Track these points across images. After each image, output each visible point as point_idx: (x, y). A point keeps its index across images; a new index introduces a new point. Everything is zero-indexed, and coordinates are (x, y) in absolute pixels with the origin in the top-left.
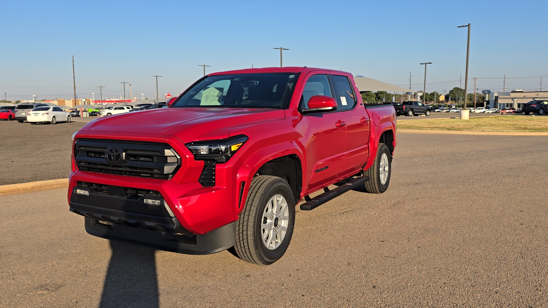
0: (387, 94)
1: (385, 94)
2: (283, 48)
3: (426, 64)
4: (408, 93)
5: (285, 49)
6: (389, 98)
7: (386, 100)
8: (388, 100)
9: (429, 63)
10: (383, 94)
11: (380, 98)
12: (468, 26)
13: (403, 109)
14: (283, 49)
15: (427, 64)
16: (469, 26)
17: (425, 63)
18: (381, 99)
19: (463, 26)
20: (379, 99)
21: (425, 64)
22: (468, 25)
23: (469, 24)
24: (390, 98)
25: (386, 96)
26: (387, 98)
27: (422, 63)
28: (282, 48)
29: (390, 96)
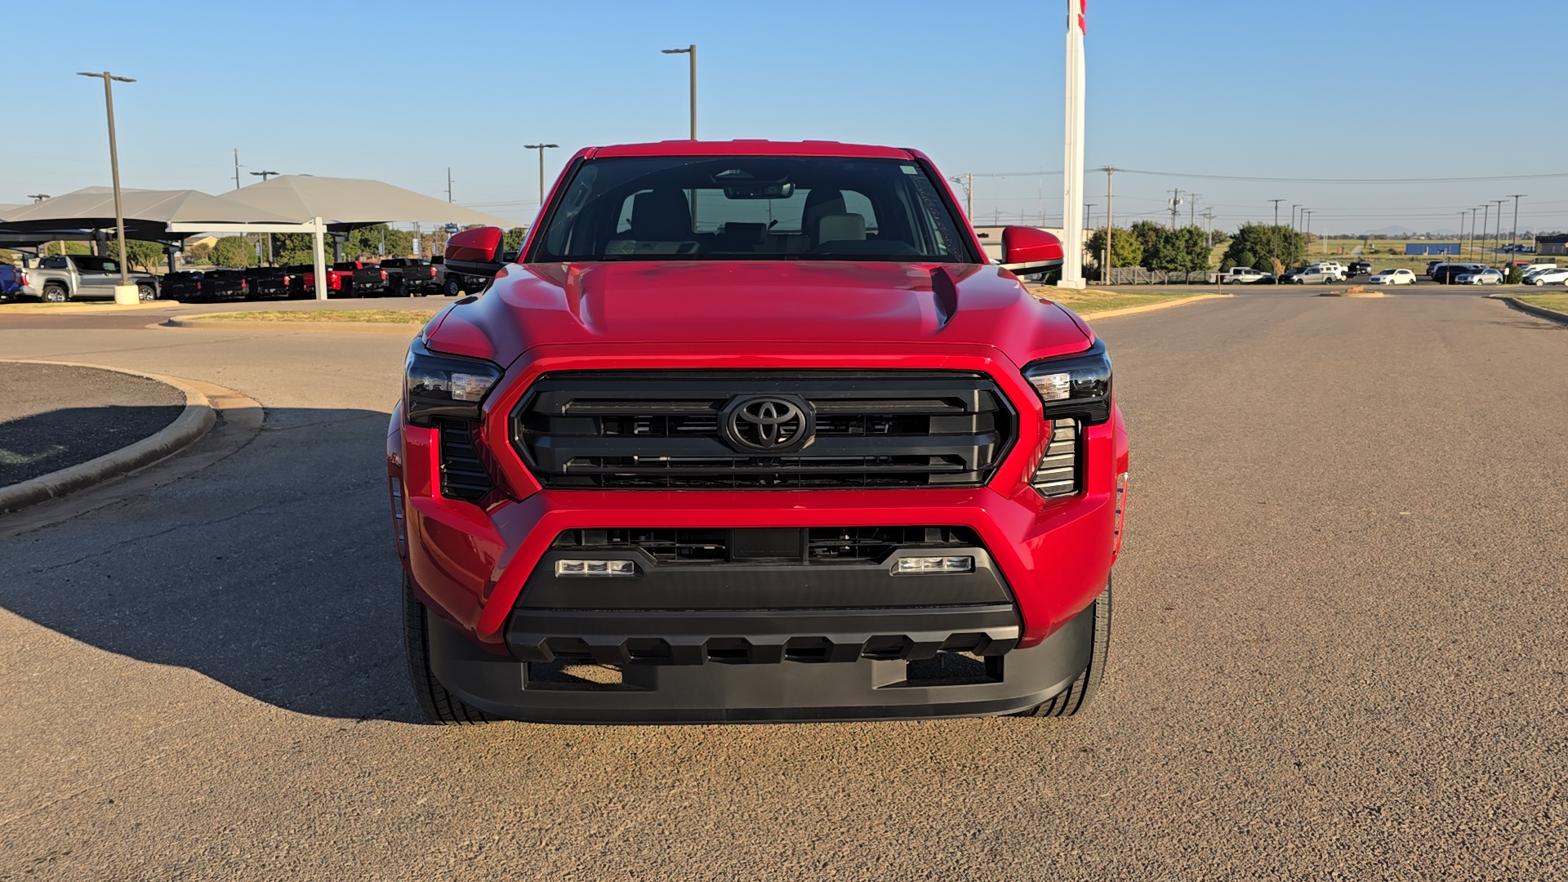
0: (389, 231)
1: (382, 233)
2: (112, 75)
3: (541, 147)
4: (448, 230)
5: (120, 79)
6: (395, 244)
7: (386, 249)
8: (393, 250)
9: (550, 146)
10: (376, 232)
11: (369, 243)
12: (689, 50)
13: (432, 278)
14: (115, 79)
15: (545, 148)
16: (691, 50)
17: (539, 145)
18: (370, 246)
19: (677, 51)
20: (365, 246)
21: (539, 149)
22: (688, 48)
23: (692, 47)
24: (399, 242)
25: (385, 238)
26: (389, 243)
27: (529, 145)
28: (109, 73)
29: (397, 239)
